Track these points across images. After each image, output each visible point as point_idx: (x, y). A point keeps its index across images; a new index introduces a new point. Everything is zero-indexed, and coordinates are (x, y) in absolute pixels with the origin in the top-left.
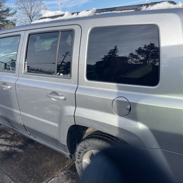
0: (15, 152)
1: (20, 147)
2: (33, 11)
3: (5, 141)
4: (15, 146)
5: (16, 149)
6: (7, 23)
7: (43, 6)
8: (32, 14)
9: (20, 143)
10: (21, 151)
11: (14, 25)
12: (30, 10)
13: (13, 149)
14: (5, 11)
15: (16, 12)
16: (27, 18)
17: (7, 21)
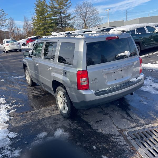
0: (40, 96)
1: (42, 95)
2: (88, 15)
3: (38, 92)
4: (41, 94)
5: (40, 95)
6: (68, 25)
7: (96, 11)
8: (86, 18)
9: (43, 94)
10: (42, 96)
11: (73, 27)
12: (85, 15)
13: (39, 95)
14: (67, 17)
15: (75, 17)
16: (82, 21)
17: (68, 24)
